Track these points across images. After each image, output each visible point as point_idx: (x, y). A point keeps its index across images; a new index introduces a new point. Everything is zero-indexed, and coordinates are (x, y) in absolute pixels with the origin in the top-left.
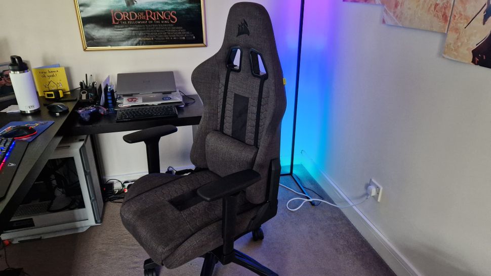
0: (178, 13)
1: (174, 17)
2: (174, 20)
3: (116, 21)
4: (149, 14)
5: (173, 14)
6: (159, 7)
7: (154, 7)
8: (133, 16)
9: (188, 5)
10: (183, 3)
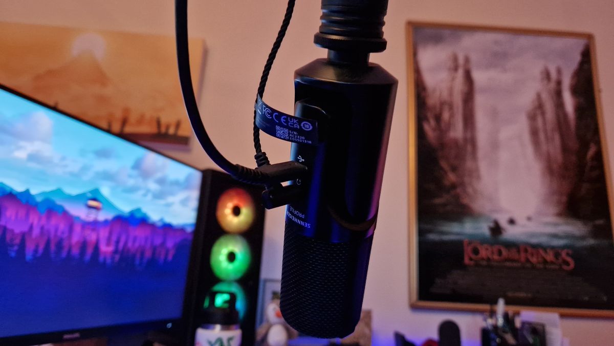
0: (577, 254)
1: (569, 259)
2: (567, 264)
3: (471, 259)
4: (526, 251)
5: (568, 254)
6: (543, 240)
7: (534, 241)
8: (500, 253)
9: (591, 242)
10: (583, 238)
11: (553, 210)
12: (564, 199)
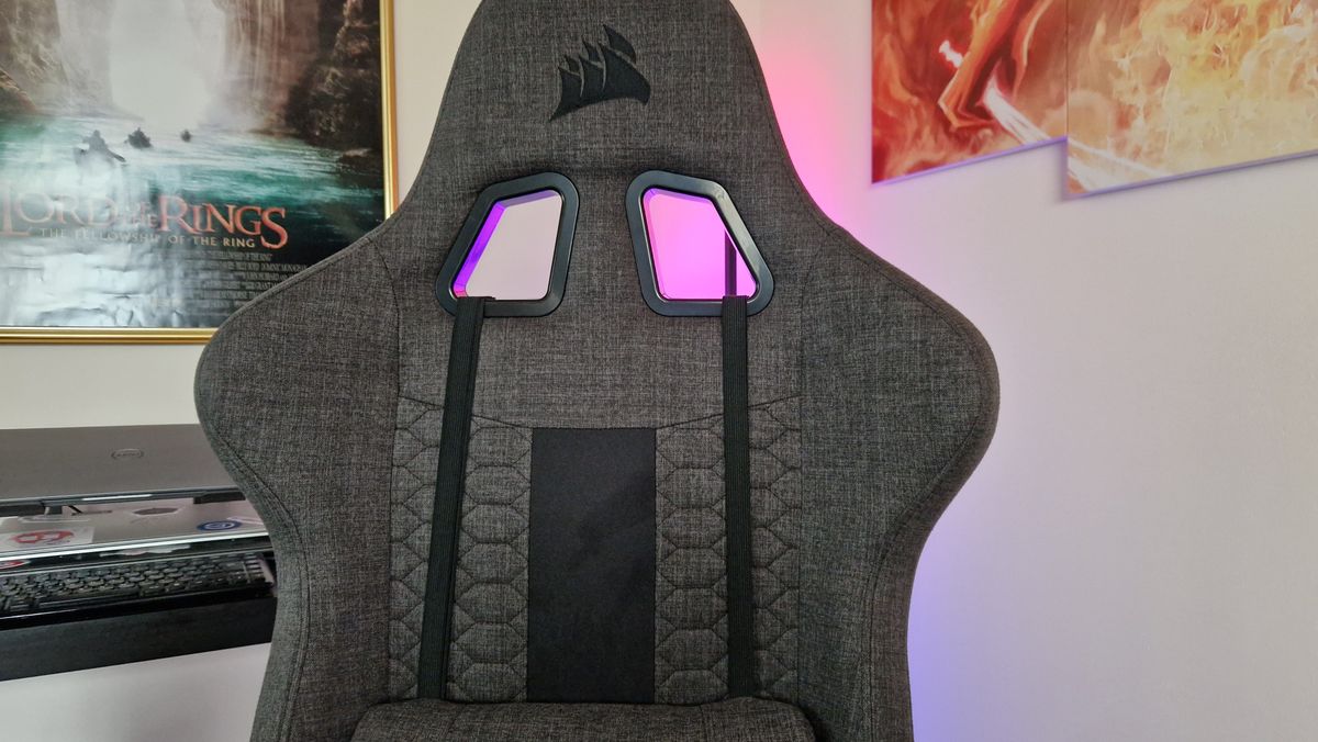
11: (250, 120)
12: (282, 98)
